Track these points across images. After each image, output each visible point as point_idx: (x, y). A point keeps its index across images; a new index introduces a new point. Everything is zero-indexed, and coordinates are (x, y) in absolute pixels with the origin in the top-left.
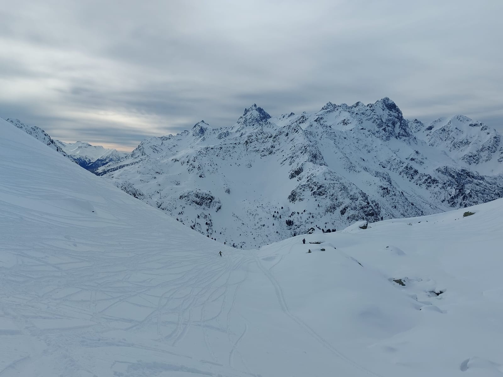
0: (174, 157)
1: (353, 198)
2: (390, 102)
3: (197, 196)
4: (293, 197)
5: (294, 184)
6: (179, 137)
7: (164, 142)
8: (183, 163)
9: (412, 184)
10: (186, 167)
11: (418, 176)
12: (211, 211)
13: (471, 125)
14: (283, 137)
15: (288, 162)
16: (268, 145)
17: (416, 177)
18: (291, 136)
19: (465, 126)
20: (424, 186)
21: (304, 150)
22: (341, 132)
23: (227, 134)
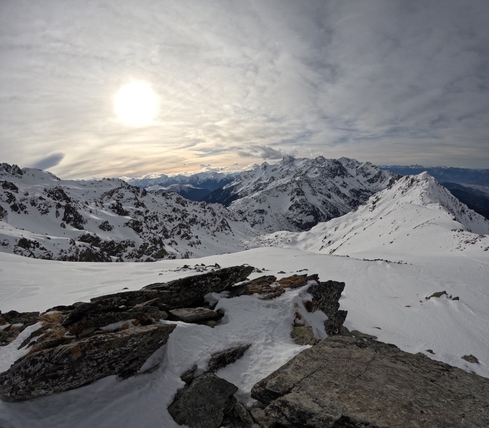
0: (252, 197)
1: (309, 208)
2: (336, 161)
3: (259, 210)
4: (290, 209)
5: (291, 203)
6: (256, 170)
7: (249, 173)
8: (255, 199)
9: (338, 197)
10: (255, 200)
11: (341, 194)
12: (264, 215)
13: (372, 166)
14: (289, 185)
15: (290, 194)
16: (284, 188)
17: (340, 195)
18: (292, 184)
19: (369, 167)
20: (342, 198)
21: (296, 190)
22: (313, 178)
23: (276, 169)
